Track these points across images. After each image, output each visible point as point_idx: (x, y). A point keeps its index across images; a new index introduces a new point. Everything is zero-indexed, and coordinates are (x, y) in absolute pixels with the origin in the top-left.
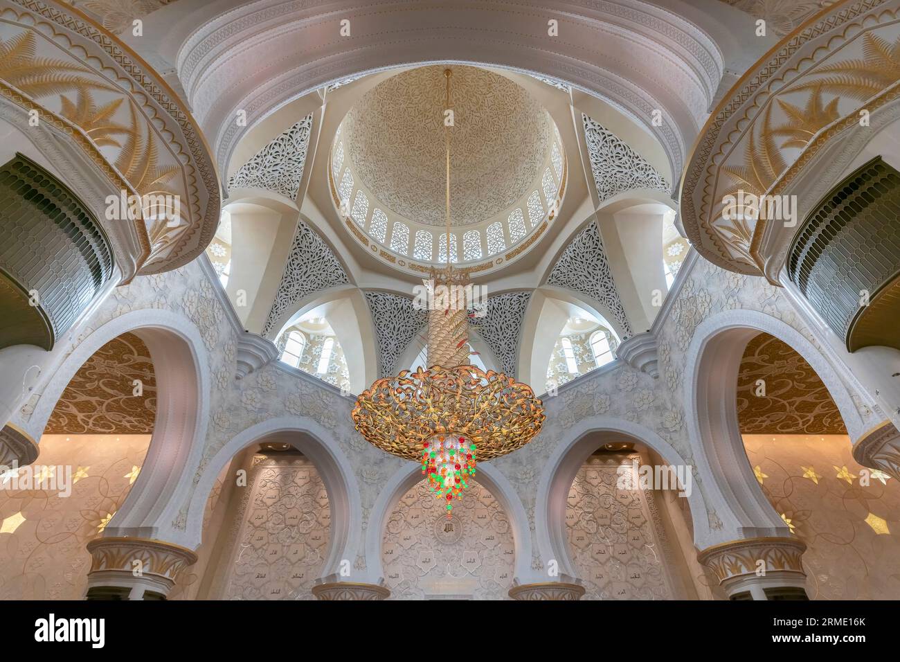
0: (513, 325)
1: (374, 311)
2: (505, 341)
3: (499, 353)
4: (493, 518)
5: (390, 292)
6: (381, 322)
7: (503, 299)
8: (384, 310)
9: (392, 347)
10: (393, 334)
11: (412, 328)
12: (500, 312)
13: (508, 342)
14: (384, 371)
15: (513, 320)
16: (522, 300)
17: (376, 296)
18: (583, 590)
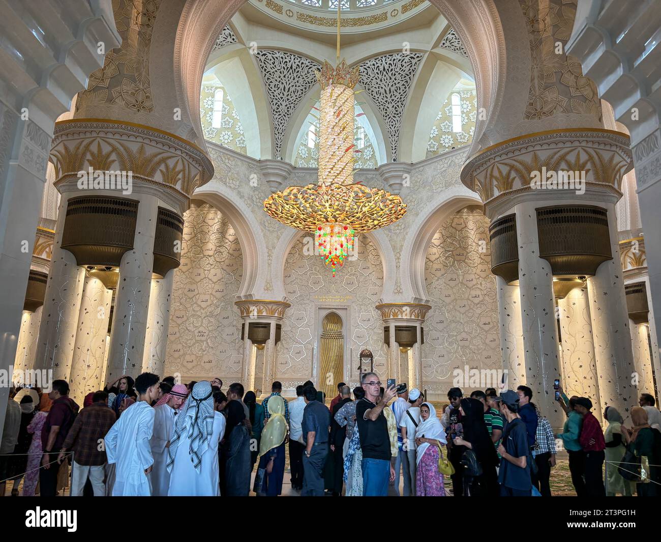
0: (402, 88)
1: (263, 70)
2: (393, 104)
3: (386, 116)
4: (370, 253)
5: (279, 49)
6: (271, 82)
7: (394, 60)
8: (274, 70)
9: (283, 108)
10: (284, 95)
11: (303, 88)
12: (390, 74)
13: (395, 106)
14: (277, 132)
15: (403, 82)
16: (414, 61)
17: (265, 55)
18: (430, 308)
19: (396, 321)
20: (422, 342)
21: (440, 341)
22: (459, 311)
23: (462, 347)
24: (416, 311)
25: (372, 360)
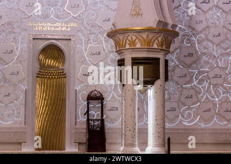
18: (177, 34)
19: (133, 51)
20: (166, 79)
21: (188, 78)
22: (211, 42)
23: (215, 86)
24: (160, 39)
25: (102, 103)
